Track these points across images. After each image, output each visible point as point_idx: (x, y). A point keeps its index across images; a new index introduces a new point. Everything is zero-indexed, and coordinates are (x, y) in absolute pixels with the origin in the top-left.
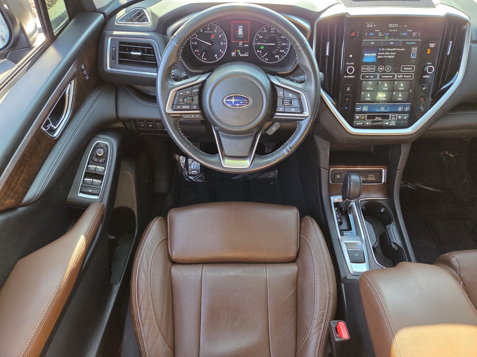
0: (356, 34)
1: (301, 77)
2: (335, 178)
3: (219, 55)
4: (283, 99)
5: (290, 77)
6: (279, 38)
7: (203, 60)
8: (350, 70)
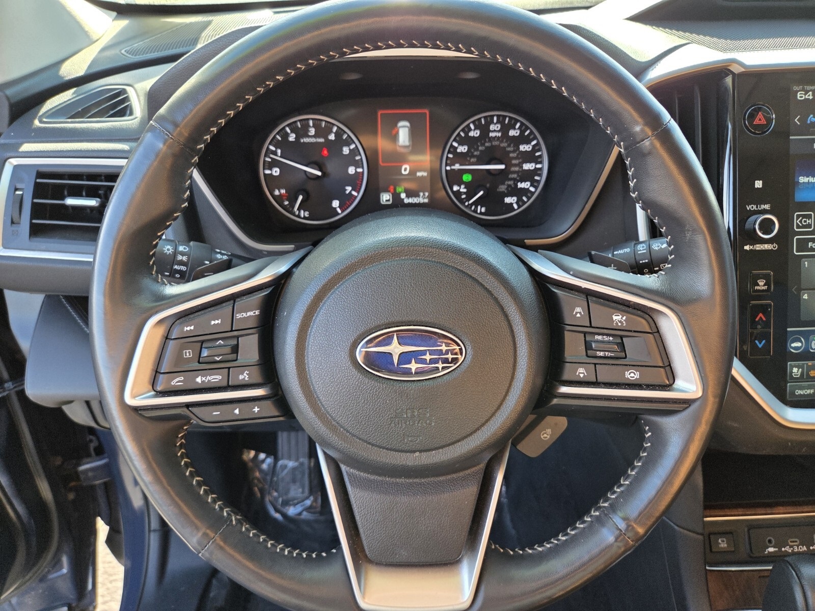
0: (769, 121)
1: (620, 252)
2: (714, 550)
3: (346, 201)
4: (585, 333)
5: (593, 253)
6: (514, 152)
7: (299, 216)
8: (767, 226)
